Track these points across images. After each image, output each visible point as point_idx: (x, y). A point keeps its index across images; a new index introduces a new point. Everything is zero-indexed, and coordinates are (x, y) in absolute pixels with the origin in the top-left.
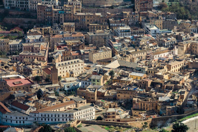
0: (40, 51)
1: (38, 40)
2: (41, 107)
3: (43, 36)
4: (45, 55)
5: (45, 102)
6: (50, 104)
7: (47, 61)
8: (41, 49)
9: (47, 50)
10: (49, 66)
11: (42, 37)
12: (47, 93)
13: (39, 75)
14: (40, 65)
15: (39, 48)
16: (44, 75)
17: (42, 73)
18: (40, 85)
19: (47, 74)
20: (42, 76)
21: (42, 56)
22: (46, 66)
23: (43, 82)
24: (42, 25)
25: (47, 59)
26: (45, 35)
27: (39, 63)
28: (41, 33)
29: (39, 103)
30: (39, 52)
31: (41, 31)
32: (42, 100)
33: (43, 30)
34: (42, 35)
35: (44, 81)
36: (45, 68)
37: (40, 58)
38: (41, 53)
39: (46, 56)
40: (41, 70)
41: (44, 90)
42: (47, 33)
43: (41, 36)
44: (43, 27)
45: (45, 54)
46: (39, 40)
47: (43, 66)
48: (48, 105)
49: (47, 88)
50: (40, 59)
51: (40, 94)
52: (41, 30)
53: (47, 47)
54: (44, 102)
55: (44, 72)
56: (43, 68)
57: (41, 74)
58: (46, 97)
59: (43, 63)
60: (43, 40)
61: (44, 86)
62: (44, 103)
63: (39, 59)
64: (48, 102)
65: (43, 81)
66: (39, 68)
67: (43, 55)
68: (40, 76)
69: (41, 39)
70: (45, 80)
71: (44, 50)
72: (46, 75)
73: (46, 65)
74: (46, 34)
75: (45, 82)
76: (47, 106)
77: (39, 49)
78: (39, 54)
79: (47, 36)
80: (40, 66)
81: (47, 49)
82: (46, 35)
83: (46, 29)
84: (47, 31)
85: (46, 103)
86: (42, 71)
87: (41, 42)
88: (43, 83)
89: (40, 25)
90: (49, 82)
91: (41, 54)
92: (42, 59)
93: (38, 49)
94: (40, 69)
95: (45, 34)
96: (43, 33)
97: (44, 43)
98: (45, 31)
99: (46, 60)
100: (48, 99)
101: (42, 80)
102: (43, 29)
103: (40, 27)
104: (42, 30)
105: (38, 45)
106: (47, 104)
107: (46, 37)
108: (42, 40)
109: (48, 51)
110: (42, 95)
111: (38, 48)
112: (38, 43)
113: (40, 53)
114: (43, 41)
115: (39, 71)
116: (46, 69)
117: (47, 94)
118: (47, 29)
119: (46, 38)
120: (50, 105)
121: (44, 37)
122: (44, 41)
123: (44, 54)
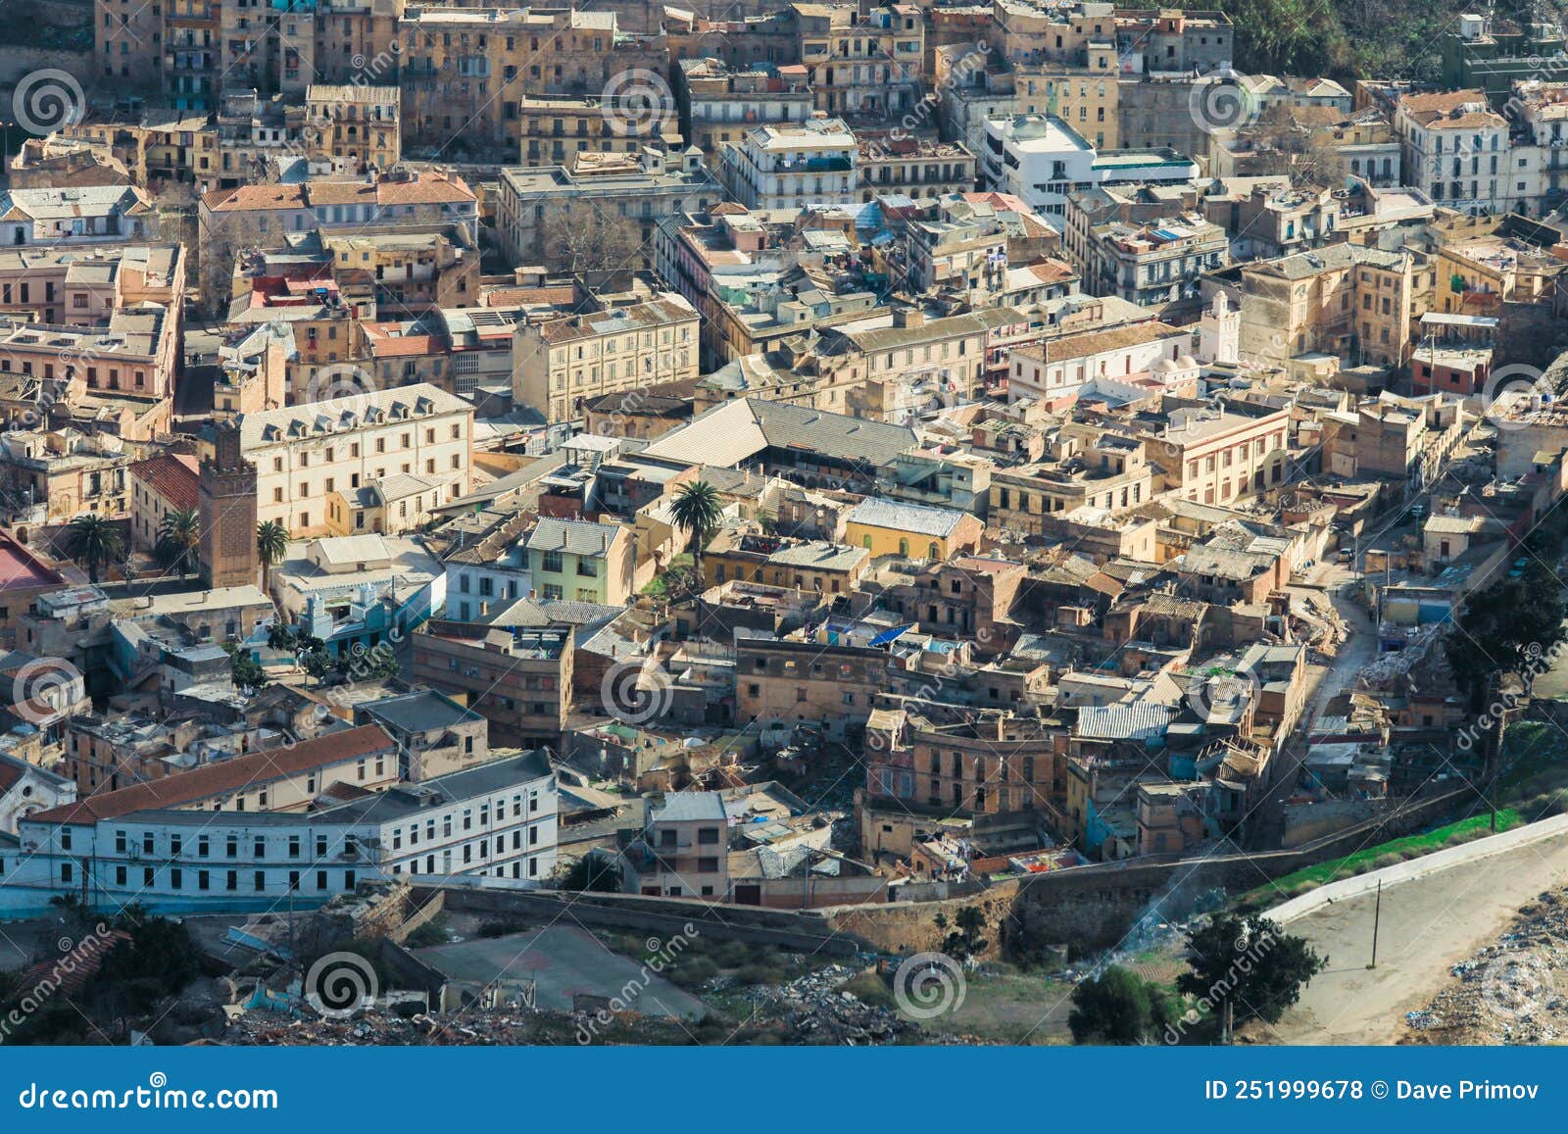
0: (115, 317)
1: (101, 225)
2: (114, 778)
3: (141, 194)
4: (153, 351)
5: (149, 736)
6: (186, 750)
7: (167, 394)
8: (125, 303)
9: (175, 310)
10: (182, 437)
11: (130, 199)
12: (169, 659)
13: (100, 514)
14: (112, 427)
15: (108, 294)
16: (144, 516)
17: (127, 495)
18: (108, 590)
19: (171, 508)
20: (128, 521)
21: (129, 353)
22: (162, 436)
23: (135, 570)
24: (136, 106)
25: (167, 382)
26: (154, 189)
27: (103, 414)
28: (121, 169)
29: (98, 744)
30: (105, 321)
31: (124, 151)
32: (123, 721)
33: (141, 145)
34: (135, 189)
35: (144, 559)
36: (154, 457)
37: (114, 374)
38: (122, 336)
39: (166, 357)
40: (121, 473)
41: (145, 637)
42: (167, 172)
43: (123, 189)
44: (136, 122)
45: (155, 339)
46: (111, 227)
47: (133, 438)
48: (171, 759)
49: (164, 621)
50: (114, 385)
51: (108, 671)
52: (124, 141)
53: (170, 283)
54: (145, 731)
55: (144, 487)
56: (135, 455)
57: (121, 501)
58: (158, 693)
59: (138, 415)
60: (138, 226)
61: (142, 601)
62: (139, 745)
63: (103, 378)
64: (170, 731)
65: (136, 560)
66: (106, 455)
67: (138, 347)
68: (111, 523)
69: (121, 218)
70: (149, 553)
71: (148, 305)
72: (156, 510)
73: (163, 429)
74: (167, 175)
75: (146, 567)
76: (167, 765)
77: (109, 302)
78: (103, 338)
79: (174, 194)
80: (109, 442)
81: (167, 304)
82: (167, 182)
83: (168, 136)
84: (174, 156)
85: (160, 740)
86: (128, 477)
87: (127, 243)
88: (133, 576)
89: (119, 106)
90: (184, 569)
91: (120, 341)
92: (126, 380)
93: (97, 300)
94: (108, 463)
95: (158, 175)
96: (141, 169)
97: (145, 252)
98: (160, 154)
99: (159, 388)
100: (172, 710)
101: (127, 551)
102: (141, 133)
103: (117, 120)
104: (136, 141)
105: (98, 262)
106: (168, 750)
107: (163, 200)
108: (128, 228)
109: (180, 315)
110: (128, 676)
111: (98, 288)
112: (99, 252)
113: (111, 336)
114: (139, 237)
115: (104, 477)
116: (158, 464)
117: (169, 671)
118: (176, 140)
119: (165, 210)
120: (192, 760)
121: (149, 204)
122: (146, 232)
123: (147, 342)
